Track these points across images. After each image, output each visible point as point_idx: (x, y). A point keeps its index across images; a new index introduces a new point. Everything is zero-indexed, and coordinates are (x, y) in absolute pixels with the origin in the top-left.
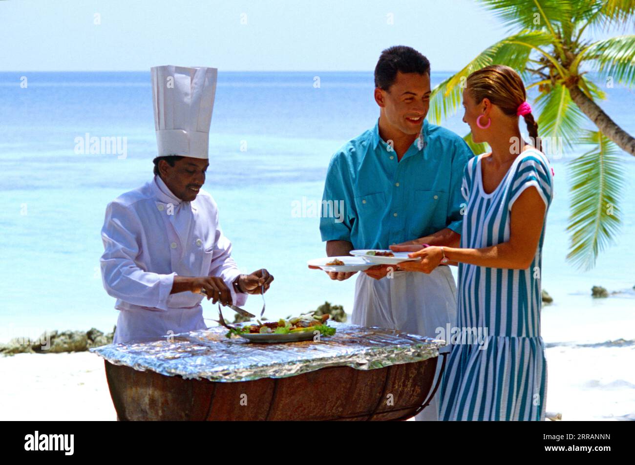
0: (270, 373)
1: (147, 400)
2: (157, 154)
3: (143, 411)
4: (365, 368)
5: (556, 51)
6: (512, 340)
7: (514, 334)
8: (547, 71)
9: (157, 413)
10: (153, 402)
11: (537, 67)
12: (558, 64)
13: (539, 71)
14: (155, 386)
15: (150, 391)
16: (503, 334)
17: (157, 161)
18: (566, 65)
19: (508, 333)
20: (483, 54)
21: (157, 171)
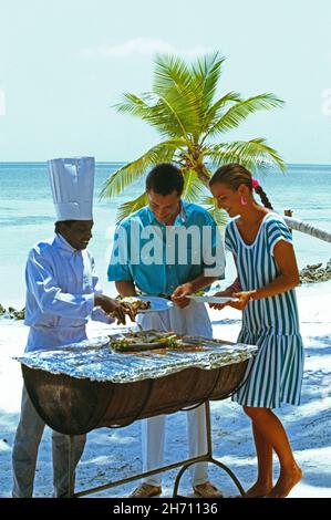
0: (150, 375)
1: (58, 394)
2: (57, 220)
3: (56, 402)
4: (208, 368)
5: (189, 150)
6: (286, 337)
7: (287, 334)
8: (184, 162)
9: (67, 404)
10: (63, 395)
11: (178, 159)
12: (191, 158)
13: (179, 162)
14: (65, 384)
15: (61, 388)
16: (280, 334)
17: (57, 224)
18: (196, 158)
19: (284, 333)
20: (151, 150)
21: (57, 231)
